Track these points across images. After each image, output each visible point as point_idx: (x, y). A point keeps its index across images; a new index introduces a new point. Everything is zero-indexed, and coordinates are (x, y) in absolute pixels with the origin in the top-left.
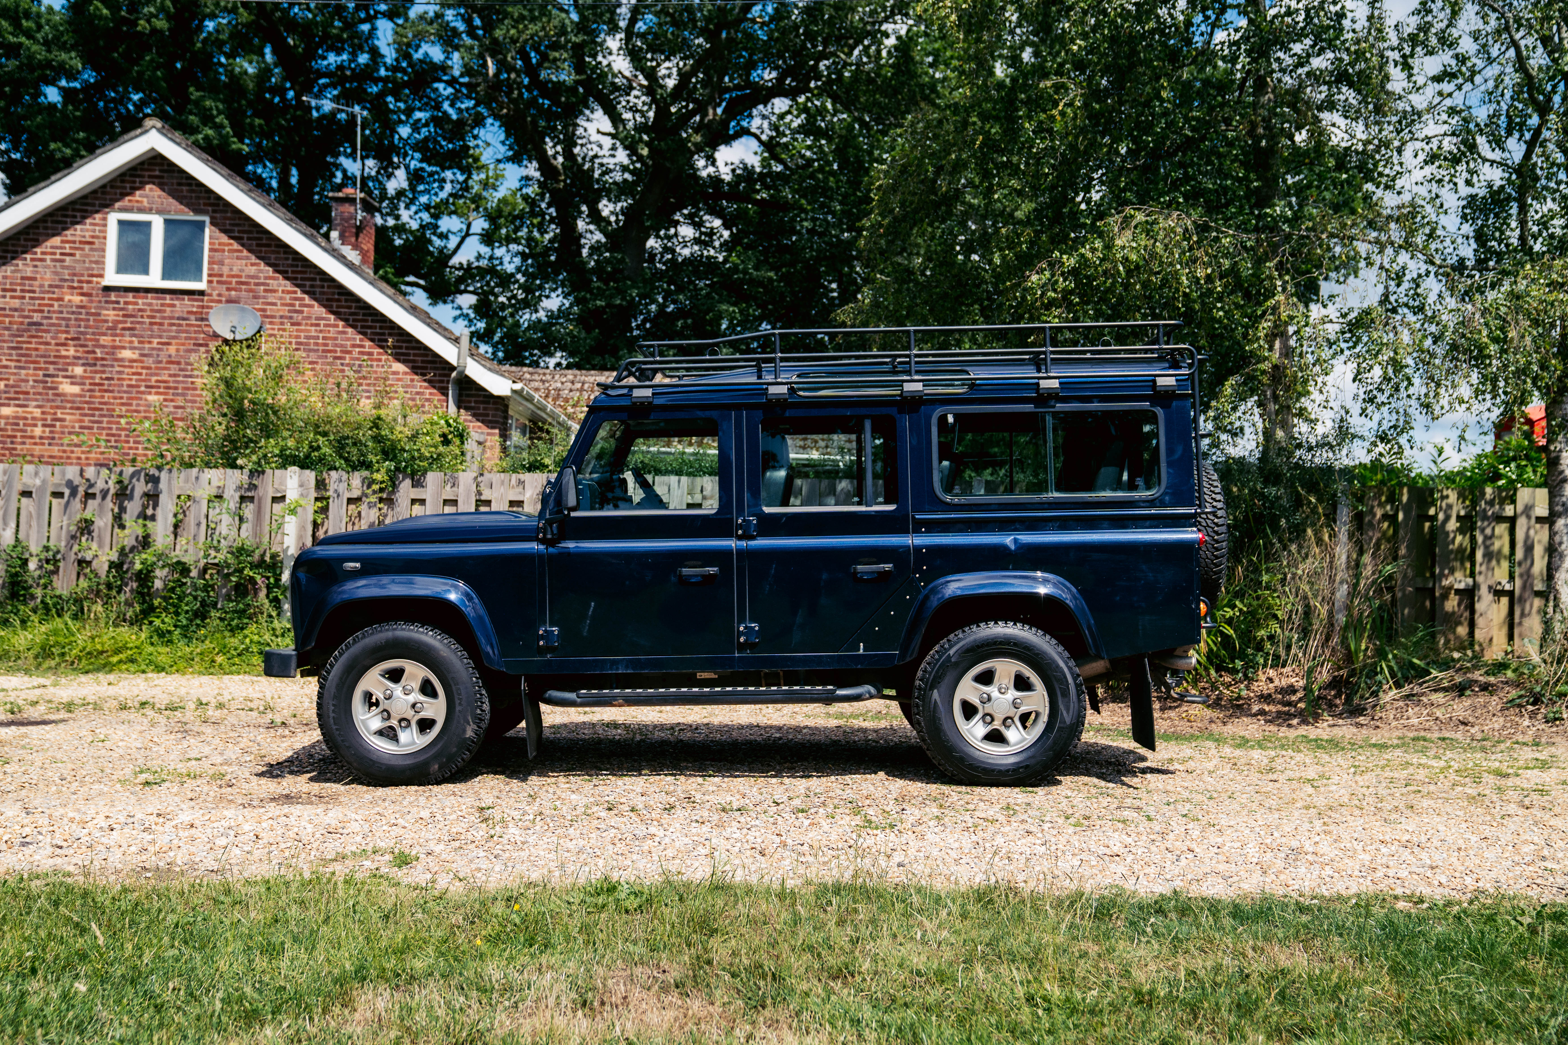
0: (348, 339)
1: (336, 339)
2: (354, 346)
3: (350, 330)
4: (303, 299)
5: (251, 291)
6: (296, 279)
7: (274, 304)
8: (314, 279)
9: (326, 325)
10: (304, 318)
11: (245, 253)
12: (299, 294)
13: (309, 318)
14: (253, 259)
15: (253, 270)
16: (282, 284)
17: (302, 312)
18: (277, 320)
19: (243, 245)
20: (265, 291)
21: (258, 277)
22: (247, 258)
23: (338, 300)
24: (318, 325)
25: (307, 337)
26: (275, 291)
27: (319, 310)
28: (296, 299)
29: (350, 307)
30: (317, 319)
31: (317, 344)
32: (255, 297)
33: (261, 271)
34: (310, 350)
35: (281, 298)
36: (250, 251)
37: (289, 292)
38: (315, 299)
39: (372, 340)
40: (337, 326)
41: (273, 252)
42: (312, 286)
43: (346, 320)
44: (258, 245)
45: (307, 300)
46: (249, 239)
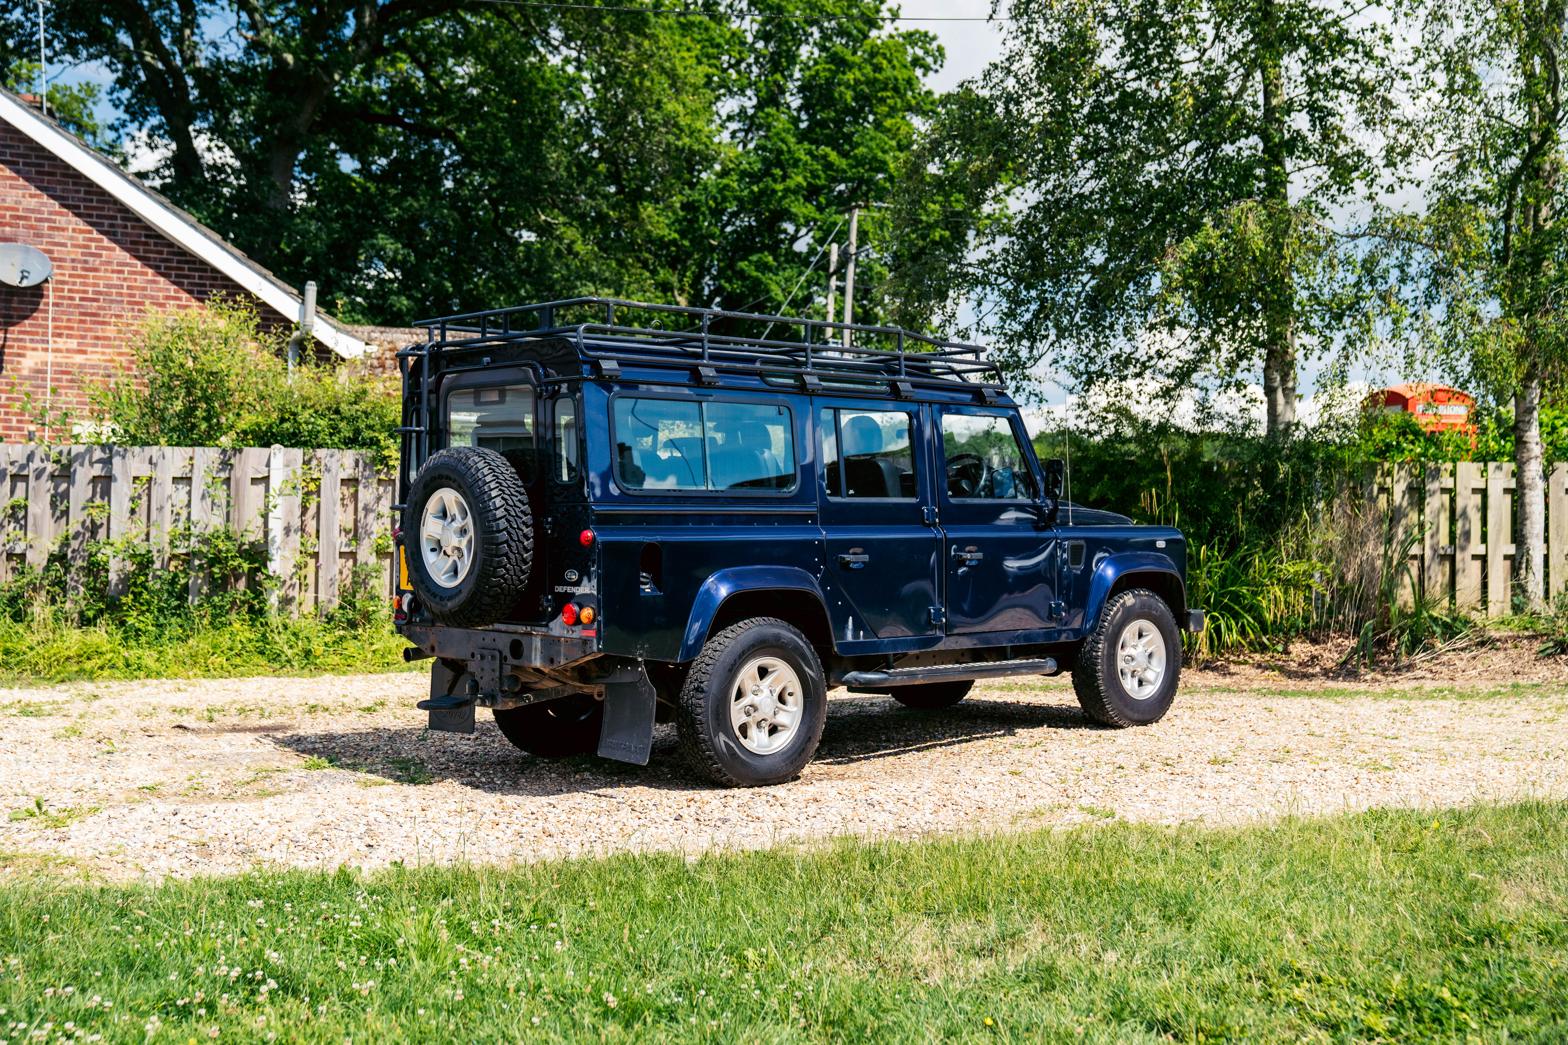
0: (160, 290)
1: (145, 289)
2: (167, 298)
3: (162, 279)
4: (101, 241)
5: (31, 227)
6: (91, 216)
7: (64, 245)
8: (114, 218)
9: (130, 273)
10: (102, 263)
11: (21, 182)
12: (95, 235)
13: (109, 263)
14: (33, 190)
15: (33, 203)
16: (71, 222)
17: (100, 256)
18: (68, 264)
19: (18, 172)
20: (50, 228)
21: (40, 212)
22: (25, 188)
23: (146, 244)
24: (122, 272)
25: (107, 286)
26: (63, 229)
27: (120, 255)
28: (92, 240)
29: (161, 253)
30: (120, 264)
31: (121, 294)
32: (37, 235)
33: (44, 204)
34: (112, 301)
35: (72, 238)
36: (27, 179)
37: (82, 231)
38: (116, 242)
39: (190, 292)
40: (146, 274)
41: (59, 182)
42: (112, 226)
43: (156, 268)
44: (38, 173)
45: (106, 242)
46: (25, 164)
